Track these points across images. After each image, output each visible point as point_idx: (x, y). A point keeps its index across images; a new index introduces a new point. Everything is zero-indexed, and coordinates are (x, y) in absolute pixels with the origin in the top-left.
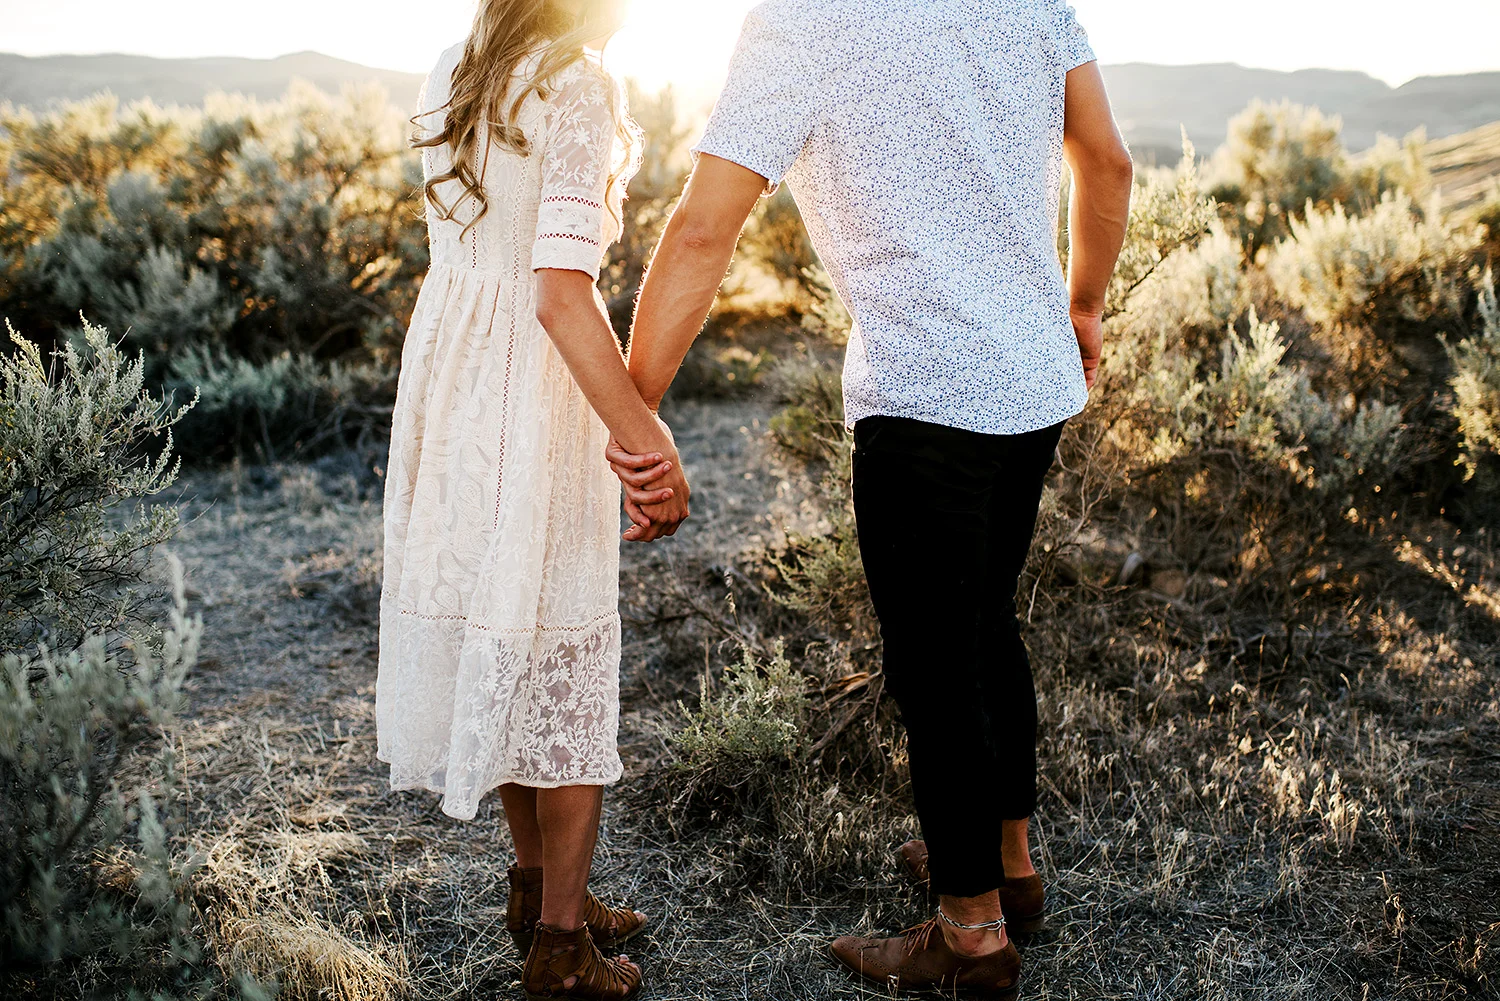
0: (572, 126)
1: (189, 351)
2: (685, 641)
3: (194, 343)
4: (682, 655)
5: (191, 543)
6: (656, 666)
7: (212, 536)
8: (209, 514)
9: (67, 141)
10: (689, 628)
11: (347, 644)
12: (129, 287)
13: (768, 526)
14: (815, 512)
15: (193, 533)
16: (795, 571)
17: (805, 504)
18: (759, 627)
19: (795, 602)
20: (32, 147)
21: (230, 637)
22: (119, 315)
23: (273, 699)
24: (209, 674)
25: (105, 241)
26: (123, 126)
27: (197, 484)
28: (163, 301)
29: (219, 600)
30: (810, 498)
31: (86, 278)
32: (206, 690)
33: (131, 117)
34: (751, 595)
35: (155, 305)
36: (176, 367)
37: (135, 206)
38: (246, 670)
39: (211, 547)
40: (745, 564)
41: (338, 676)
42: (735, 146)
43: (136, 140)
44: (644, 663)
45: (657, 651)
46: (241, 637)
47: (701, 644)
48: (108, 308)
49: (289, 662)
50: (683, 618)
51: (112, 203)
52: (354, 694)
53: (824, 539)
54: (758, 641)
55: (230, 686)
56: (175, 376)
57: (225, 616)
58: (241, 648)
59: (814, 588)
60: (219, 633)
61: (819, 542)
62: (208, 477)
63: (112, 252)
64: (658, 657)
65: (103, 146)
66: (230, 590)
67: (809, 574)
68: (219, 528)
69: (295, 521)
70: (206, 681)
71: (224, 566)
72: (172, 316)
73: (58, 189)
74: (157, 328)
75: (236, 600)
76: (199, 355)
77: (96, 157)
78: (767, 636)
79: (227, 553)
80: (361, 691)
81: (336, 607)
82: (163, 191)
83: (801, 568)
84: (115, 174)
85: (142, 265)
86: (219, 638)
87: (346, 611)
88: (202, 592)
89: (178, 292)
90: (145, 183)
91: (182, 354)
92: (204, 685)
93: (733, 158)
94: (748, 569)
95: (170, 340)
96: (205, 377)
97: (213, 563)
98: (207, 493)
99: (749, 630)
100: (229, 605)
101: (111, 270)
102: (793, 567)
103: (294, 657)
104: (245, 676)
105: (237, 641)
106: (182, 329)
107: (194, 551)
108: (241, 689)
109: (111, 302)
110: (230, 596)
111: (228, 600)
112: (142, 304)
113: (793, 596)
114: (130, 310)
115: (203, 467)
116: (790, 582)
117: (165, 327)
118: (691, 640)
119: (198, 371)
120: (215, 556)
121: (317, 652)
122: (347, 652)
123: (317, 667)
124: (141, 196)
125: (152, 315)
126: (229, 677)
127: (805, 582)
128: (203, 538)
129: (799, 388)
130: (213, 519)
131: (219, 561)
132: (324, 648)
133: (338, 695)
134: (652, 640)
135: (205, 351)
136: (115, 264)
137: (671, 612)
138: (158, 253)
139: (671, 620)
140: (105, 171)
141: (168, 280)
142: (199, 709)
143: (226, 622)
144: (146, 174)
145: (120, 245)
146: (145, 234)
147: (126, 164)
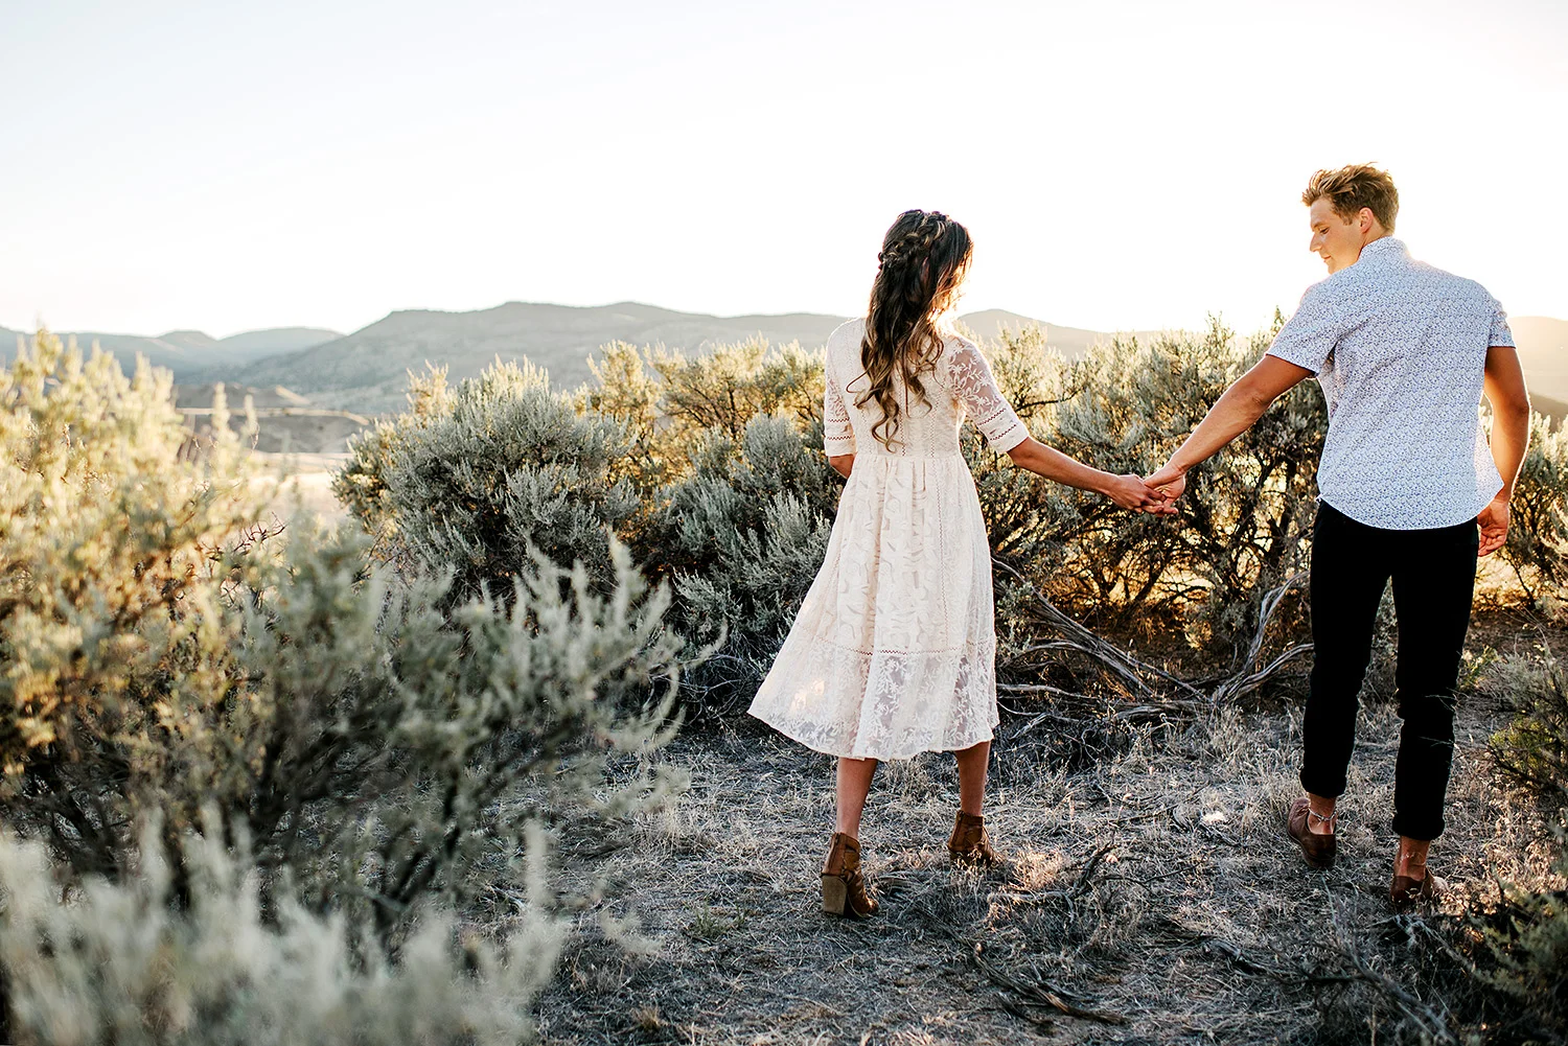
2: (1346, 1014)
7: (799, 814)
9: (712, 383)
10: (1351, 998)
11: (923, 960)
12: (751, 532)
13: (1479, 872)
14: (1548, 860)
16: (1507, 938)
17: (1534, 849)
18: (1452, 1007)
19: (1501, 980)
20: (678, 388)
23: (825, 1014)
25: (737, 486)
26: (769, 368)
28: (785, 551)
30: (1539, 840)
31: (713, 524)
33: (778, 360)
34: (1445, 961)
35: (777, 556)
37: (770, 452)
39: (795, 826)
40: (1441, 918)
41: (904, 996)
43: (781, 382)
45: (1309, 1021)
47: (1367, 1020)
48: (730, 555)
49: (852, 972)
50: (1346, 983)
51: (747, 448)
52: (919, 1022)
53: (1552, 899)
54: (1449, 1028)
59: (1533, 966)
61: (1544, 902)
63: (740, 498)
64: (1310, 1030)
65: (748, 389)
67: (1529, 946)
68: (809, 805)
69: (894, 806)
72: (795, 566)
73: (699, 432)
74: (775, 581)
77: (740, 402)
78: (1464, 1020)
80: (927, 1020)
81: (917, 913)
82: (803, 436)
83: (1515, 935)
84: (758, 419)
85: (770, 512)
87: (929, 918)
90: (782, 429)
94: (1446, 926)
97: (792, 843)
99: (1437, 1012)
101: (736, 514)
102: (1503, 932)
103: (858, 966)
107: (775, 828)
112: (764, 553)
113: (1503, 973)
116: (1496, 951)
117: (784, 579)
118: (1353, 1013)
121: (887, 964)
122: (922, 968)
123: (883, 982)
124: (777, 439)
125: (773, 565)
127: (1521, 955)
129: (1528, 692)
132: (896, 959)
133: (899, 1021)
134: (1304, 1005)
136: (742, 509)
137: (1330, 971)
138: (785, 498)
139: (1330, 982)
140: (747, 416)
141: (794, 530)
142: (739, 1013)
144: (786, 417)
145: (752, 491)
146: (776, 479)
147: (768, 407)
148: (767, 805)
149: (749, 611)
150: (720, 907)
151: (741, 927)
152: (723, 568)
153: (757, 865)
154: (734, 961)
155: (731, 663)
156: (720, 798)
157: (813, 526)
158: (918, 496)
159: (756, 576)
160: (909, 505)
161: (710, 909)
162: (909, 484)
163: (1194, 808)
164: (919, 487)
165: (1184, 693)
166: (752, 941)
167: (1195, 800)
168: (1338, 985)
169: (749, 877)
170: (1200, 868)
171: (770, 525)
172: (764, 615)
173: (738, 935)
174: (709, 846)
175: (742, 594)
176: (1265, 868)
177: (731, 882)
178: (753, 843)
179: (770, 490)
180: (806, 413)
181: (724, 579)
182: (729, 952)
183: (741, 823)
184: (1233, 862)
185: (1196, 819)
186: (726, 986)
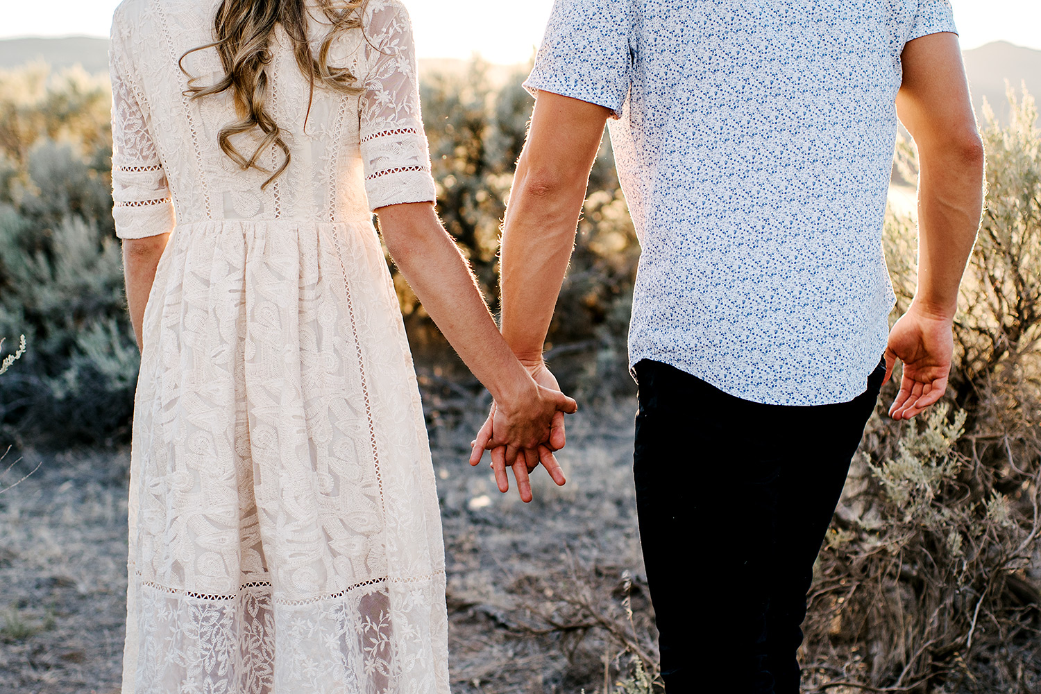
0: (393, 55)
1: (97, 328)
2: (587, 655)
3: (102, 318)
4: (584, 670)
5: (75, 527)
6: (555, 681)
7: (100, 522)
8: (99, 497)
10: (591, 643)
12: (41, 258)
15: (80, 517)
21: (99, 628)
22: (29, 286)
24: (71, 666)
25: (23, 211)
26: (50, 92)
27: (94, 467)
28: (75, 273)
29: (94, 589)
32: (64, 684)
33: (59, 85)
35: (66, 276)
36: (82, 342)
37: (57, 176)
38: (110, 664)
39: (97, 532)
42: (562, 79)
43: (64, 108)
44: (540, 678)
45: (557, 665)
46: (110, 628)
47: (602, 658)
48: (19, 280)
50: (587, 628)
51: (32, 171)
55: (90, 680)
56: (82, 352)
57: (98, 605)
58: (109, 640)
60: (88, 623)
62: (105, 460)
63: (28, 222)
64: (559, 673)
65: (30, 114)
66: (106, 578)
70: (67, 674)
71: (107, 553)
72: (84, 290)
74: (67, 303)
75: (113, 588)
76: (107, 331)
77: (23, 127)
79: (113, 539)
82: (88, 161)
84: (41, 142)
85: (58, 236)
86: (88, 630)
88: (76, 578)
89: (90, 265)
90: (67, 152)
91: (89, 329)
92: (63, 678)
93: (562, 91)
95: (80, 315)
96: (111, 354)
97: (95, 548)
98: (101, 476)
100: (104, 594)
101: (26, 240)
104: (108, 671)
105: (106, 632)
106: (92, 304)
107: (77, 535)
108: (101, 684)
109: (23, 274)
110: (107, 585)
111: (102, 588)
112: (54, 276)
114: (41, 282)
115: (102, 448)
117: (76, 301)
118: (594, 654)
119: (104, 347)
120: (99, 542)
124: (62, 165)
125: (64, 289)
126: (91, 671)
128: (89, 523)
130: (103, 503)
131: (103, 548)
134: (554, 652)
135: (113, 325)
136: (30, 233)
137: (574, 621)
138: (72, 223)
139: (574, 630)
140: (31, 139)
141: (82, 252)
143: (98, 612)
144: (71, 142)
145: (37, 215)
146: (63, 203)
147: (52, 132)
148: (69, 515)
149: (41, 334)
150: (29, 611)
151: (50, 627)
152: (13, 292)
153: (62, 571)
154: (47, 658)
155: (26, 384)
156: (22, 512)
157: (101, 249)
158: (309, 294)
159: (47, 298)
160: (293, 312)
161: (20, 614)
162: (292, 272)
163: (462, 496)
164: (311, 277)
165: (455, 395)
166: (62, 639)
167: (463, 489)
168: (580, 632)
169: (55, 582)
170: (467, 546)
171: (58, 248)
172: (55, 337)
173: (47, 634)
174: (14, 556)
175: (33, 318)
176: (524, 543)
177: (38, 587)
178: (57, 550)
179: (57, 214)
180: (90, 138)
181: (15, 302)
182: (41, 650)
183: (45, 533)
184: (498, 539)
185: (465, 505)
186: (39, 681)
